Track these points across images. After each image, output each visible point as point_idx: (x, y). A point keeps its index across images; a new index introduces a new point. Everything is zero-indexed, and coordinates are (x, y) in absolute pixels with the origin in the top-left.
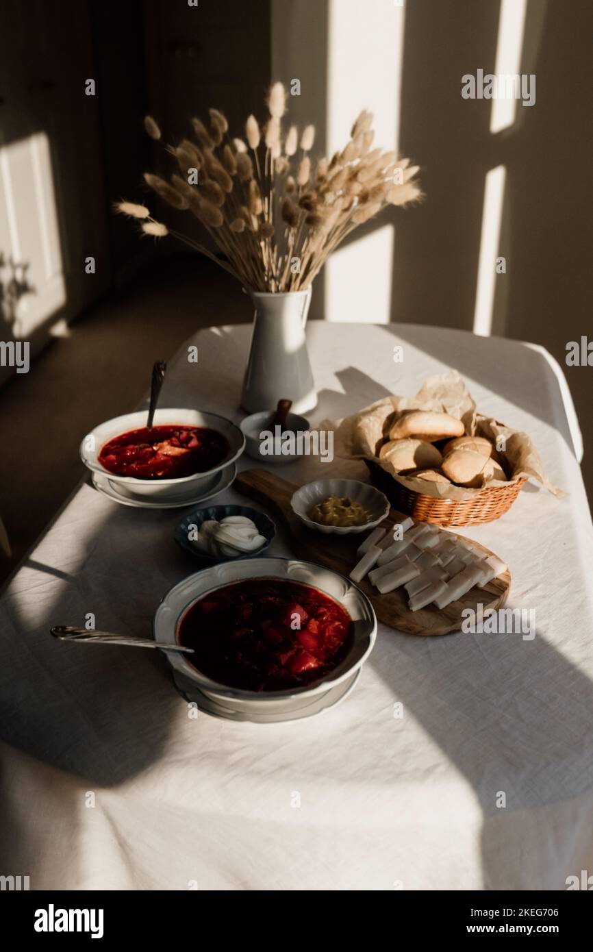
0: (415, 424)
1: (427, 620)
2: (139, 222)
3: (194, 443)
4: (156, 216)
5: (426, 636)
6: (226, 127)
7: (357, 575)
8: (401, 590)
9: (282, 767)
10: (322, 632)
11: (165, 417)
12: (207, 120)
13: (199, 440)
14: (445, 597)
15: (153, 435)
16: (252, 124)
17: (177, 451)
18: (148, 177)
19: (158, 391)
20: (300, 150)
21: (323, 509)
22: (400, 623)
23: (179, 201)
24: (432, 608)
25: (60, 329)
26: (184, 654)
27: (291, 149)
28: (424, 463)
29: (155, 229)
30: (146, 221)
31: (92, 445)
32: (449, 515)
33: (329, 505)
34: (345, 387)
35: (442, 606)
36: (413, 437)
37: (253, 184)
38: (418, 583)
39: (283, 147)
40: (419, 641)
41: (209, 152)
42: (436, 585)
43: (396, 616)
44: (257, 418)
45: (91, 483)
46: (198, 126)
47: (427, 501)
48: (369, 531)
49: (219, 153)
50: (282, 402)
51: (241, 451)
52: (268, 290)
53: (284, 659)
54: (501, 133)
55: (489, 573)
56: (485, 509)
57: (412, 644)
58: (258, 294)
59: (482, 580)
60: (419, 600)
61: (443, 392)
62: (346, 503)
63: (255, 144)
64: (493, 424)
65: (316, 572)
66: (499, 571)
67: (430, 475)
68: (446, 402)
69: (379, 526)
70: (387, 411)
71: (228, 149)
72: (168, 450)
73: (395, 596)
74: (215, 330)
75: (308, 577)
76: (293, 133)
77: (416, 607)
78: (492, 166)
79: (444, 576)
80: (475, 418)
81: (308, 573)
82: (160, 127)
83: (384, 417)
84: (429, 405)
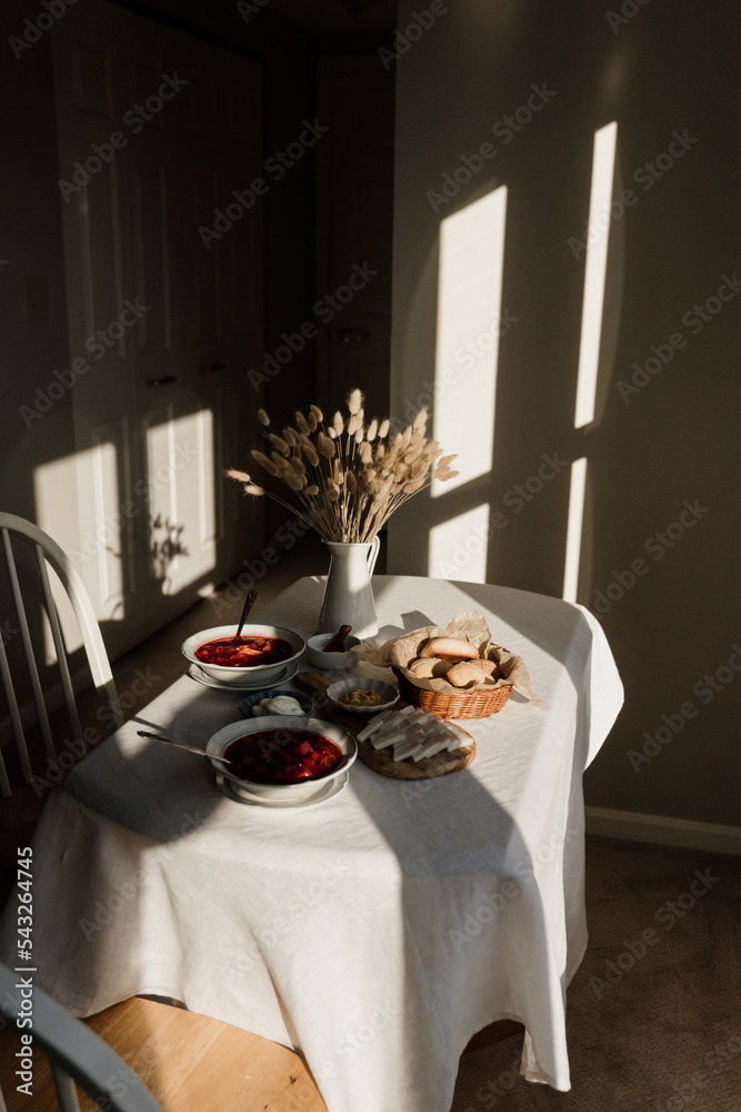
0: (437, 647)
1: (405, 769)
2: (241, 485)
3: (267, 648)
4: (255, 481)
5: (401, 779)
6: (321, 419)
7: (362, 737)
8: (390, 749)
9: (276, 837)
10: (320, 759)
11: (250, 630)
12: (307, 413)
13: (271, 646)
14: (419, 754)
15: (239, 641)
16: (338, 417)
17: (254, 652)
18: (254, 453)
19: (249, 611)
20: (378, 438)
21: (351, 696)
22: (385, 769)
23: (275, 471)
24: (409, 760)
25: (207, 591)
26: (224, 763)
27: (371, 437)
28: (440, 673)
29: (253, 490)
30: (248, 484)
31: (192, 644)
32: (447, 709)
33: (356, 694)
34: (405, 625)
35: (417, 759)
36: (437, 656)
37: (337, 462)
38: (402, 743)
39: (365, 434)
40: (396, 782)
41: (305, 437)
42: (414, 745)
43: (382, 763)
44: (322, 638)
45: (189, 675)
46: (300, 417)
47: (430, 696)
48: (378, 712)
49: (314, 438)
50: (344, 627)
51: (298, 654)
52: (340, 540)
53: (289, 769)
54: (583, 428)
55: (456, 742)
56: (475, 706)
57: (391, 785)
58: (330, 543)
59: (452, 747)
60: (400, 754)
61: (469, 625)
62: (369, 694)
63: (340, 432)
64: (501, 651)
65: (327, 727)
66: (465, 743)
67: (440, 680)
68: (469, 633)
69: (388, 708)
70: (422, 636)
71: (322, 434)
72: (247, 651)
73: (385, 752)
74: (314, 578)
75: (322, 730)
76: (374, 424)
77: (397, 759)
78: (577, 458)
79: (421, 740)
80: (489, 647)
81: (322, 727)
82: (269, 417)
83: (418, 642)
84: (456, 634)
